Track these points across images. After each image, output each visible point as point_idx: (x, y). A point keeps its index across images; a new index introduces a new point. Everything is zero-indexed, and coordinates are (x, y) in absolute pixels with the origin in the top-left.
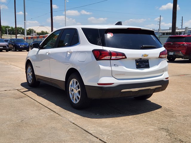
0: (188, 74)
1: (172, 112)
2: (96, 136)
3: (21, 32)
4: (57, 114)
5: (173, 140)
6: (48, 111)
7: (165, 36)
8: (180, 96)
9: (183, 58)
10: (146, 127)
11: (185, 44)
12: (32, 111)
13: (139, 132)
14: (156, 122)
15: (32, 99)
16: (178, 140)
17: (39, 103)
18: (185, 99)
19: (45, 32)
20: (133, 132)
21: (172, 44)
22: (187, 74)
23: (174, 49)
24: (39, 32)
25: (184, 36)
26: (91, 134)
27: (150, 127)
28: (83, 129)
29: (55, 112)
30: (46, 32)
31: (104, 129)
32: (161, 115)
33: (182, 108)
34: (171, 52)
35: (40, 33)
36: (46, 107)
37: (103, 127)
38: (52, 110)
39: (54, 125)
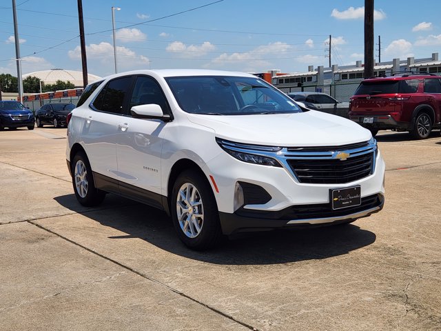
0: (413, 165)
1: (404, 254)
2: (243, 322)
3: (8, 86)
4: (138, 273)
5: (426, 321)
6: (114, 268)
7: (348, 80)
8: (411, 216)
9: (395, 131)
10: (355, 295)
11: (399, 97)
12: (75, 269)
13: (342, 307)
14: (372, 280)
15: (67, 240)
16: (438, 321)
17: (88, 250)
18: (425, 223)
19: (66, 83)
20: (328, 308)
21: (369, 97)
22: (411, 165)
23: (374, 109)
24: (52, 84)
25: (394, 78)
26: (231, 318)
27: (363, 293)
28: (207, 306)
29: (131, 270)
30: (69, 82)
31: (257, 304)
32: (382, 264)
33: (424, 245)
34: (369, 116)
35: (54, 85)
36: (106, 258)
37: (254, 299)
38: (122, 266)
39: (136, 302)
